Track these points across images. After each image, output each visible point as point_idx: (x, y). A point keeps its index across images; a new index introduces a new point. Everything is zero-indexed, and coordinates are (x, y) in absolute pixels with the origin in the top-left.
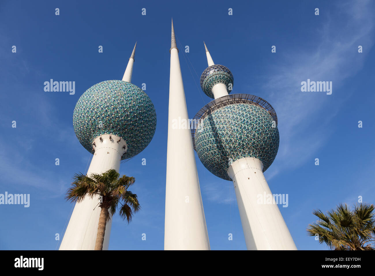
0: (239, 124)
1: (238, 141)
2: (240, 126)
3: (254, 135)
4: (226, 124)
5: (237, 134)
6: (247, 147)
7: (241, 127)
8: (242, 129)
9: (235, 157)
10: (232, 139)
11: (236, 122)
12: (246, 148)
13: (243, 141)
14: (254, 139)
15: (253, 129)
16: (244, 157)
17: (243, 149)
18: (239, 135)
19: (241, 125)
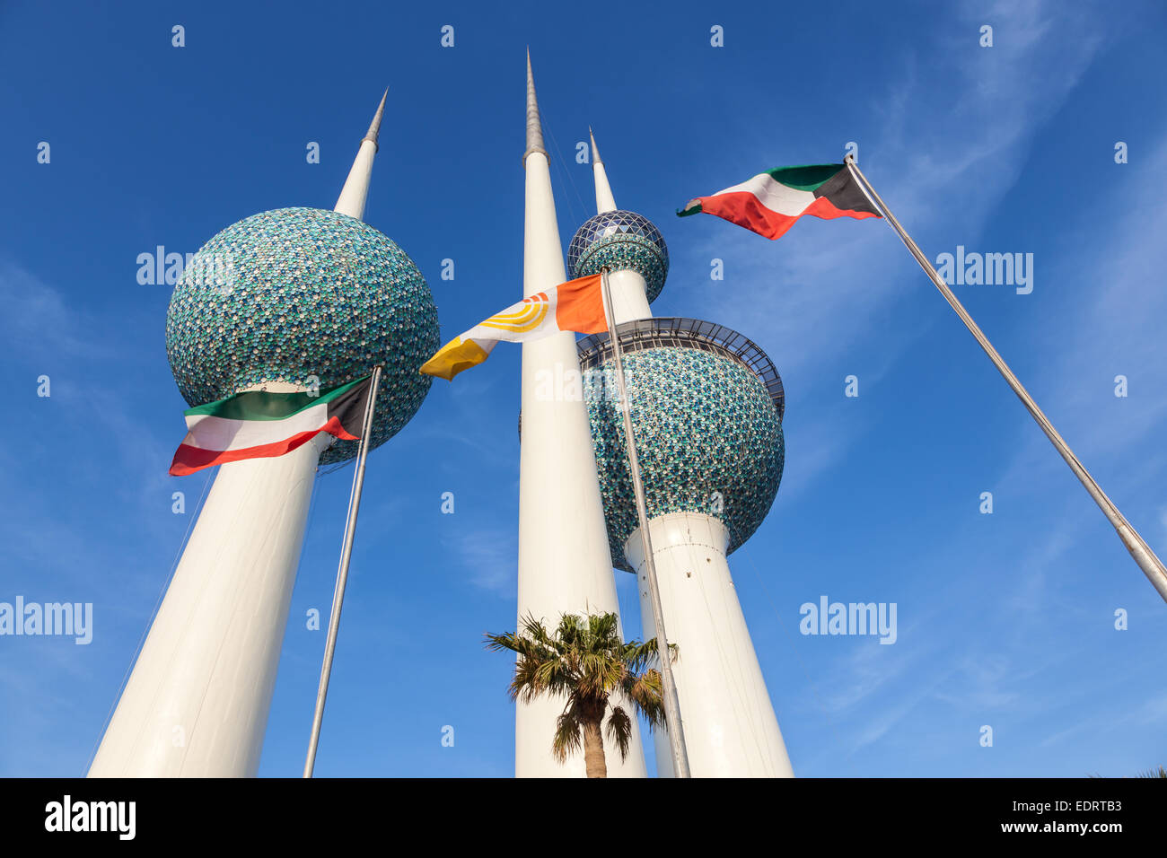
0: (685, 410)
1: (672, 459)
2: (686, 416)
3: (721, 451)
4: (645, 405)
5: (673, 439)
6: (695, 481)
7: (686, 421)
8: (690, 427)
9: (656, 506)
10: (657, 450)
11: (677, 403)
12: (692, 485)
13: (686, 463)
14: (720, 461)
15: (719, 431)
16: (683, 508)
17: (684, 485)
18: (678, 442)
19: (689, 416)
